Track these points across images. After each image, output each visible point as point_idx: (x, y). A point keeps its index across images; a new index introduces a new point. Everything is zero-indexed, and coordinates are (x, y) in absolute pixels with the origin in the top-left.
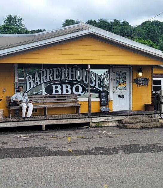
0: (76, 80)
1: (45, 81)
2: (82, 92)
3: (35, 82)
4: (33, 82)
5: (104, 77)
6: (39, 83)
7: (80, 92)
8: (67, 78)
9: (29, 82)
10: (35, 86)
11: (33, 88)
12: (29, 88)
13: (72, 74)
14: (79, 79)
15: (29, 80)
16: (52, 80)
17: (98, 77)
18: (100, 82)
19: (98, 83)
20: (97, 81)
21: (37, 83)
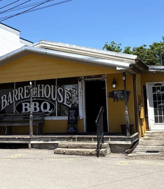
0: (44, 97)
1: (17, 100)
2: (50, 110)
3: (9, 101)
4: (7, 101)
5: (74, 92)
6: (11, 102)
7: (48, 110)
8: (35, 95)
9: (4, 101)
10: (8, 104)
11: (7, 106)
12: (4, 107)
13: (40, 91)
14: (47, 96)
15: (4, 100)
16: (22, 98)
17: (67, 93)
18: (68, 98)
19: (67, 99)
20: (66, 97)
21: (10, 102)
